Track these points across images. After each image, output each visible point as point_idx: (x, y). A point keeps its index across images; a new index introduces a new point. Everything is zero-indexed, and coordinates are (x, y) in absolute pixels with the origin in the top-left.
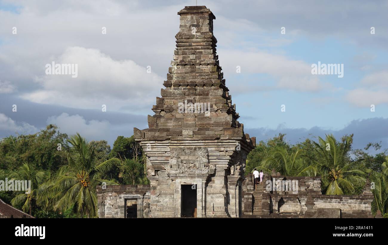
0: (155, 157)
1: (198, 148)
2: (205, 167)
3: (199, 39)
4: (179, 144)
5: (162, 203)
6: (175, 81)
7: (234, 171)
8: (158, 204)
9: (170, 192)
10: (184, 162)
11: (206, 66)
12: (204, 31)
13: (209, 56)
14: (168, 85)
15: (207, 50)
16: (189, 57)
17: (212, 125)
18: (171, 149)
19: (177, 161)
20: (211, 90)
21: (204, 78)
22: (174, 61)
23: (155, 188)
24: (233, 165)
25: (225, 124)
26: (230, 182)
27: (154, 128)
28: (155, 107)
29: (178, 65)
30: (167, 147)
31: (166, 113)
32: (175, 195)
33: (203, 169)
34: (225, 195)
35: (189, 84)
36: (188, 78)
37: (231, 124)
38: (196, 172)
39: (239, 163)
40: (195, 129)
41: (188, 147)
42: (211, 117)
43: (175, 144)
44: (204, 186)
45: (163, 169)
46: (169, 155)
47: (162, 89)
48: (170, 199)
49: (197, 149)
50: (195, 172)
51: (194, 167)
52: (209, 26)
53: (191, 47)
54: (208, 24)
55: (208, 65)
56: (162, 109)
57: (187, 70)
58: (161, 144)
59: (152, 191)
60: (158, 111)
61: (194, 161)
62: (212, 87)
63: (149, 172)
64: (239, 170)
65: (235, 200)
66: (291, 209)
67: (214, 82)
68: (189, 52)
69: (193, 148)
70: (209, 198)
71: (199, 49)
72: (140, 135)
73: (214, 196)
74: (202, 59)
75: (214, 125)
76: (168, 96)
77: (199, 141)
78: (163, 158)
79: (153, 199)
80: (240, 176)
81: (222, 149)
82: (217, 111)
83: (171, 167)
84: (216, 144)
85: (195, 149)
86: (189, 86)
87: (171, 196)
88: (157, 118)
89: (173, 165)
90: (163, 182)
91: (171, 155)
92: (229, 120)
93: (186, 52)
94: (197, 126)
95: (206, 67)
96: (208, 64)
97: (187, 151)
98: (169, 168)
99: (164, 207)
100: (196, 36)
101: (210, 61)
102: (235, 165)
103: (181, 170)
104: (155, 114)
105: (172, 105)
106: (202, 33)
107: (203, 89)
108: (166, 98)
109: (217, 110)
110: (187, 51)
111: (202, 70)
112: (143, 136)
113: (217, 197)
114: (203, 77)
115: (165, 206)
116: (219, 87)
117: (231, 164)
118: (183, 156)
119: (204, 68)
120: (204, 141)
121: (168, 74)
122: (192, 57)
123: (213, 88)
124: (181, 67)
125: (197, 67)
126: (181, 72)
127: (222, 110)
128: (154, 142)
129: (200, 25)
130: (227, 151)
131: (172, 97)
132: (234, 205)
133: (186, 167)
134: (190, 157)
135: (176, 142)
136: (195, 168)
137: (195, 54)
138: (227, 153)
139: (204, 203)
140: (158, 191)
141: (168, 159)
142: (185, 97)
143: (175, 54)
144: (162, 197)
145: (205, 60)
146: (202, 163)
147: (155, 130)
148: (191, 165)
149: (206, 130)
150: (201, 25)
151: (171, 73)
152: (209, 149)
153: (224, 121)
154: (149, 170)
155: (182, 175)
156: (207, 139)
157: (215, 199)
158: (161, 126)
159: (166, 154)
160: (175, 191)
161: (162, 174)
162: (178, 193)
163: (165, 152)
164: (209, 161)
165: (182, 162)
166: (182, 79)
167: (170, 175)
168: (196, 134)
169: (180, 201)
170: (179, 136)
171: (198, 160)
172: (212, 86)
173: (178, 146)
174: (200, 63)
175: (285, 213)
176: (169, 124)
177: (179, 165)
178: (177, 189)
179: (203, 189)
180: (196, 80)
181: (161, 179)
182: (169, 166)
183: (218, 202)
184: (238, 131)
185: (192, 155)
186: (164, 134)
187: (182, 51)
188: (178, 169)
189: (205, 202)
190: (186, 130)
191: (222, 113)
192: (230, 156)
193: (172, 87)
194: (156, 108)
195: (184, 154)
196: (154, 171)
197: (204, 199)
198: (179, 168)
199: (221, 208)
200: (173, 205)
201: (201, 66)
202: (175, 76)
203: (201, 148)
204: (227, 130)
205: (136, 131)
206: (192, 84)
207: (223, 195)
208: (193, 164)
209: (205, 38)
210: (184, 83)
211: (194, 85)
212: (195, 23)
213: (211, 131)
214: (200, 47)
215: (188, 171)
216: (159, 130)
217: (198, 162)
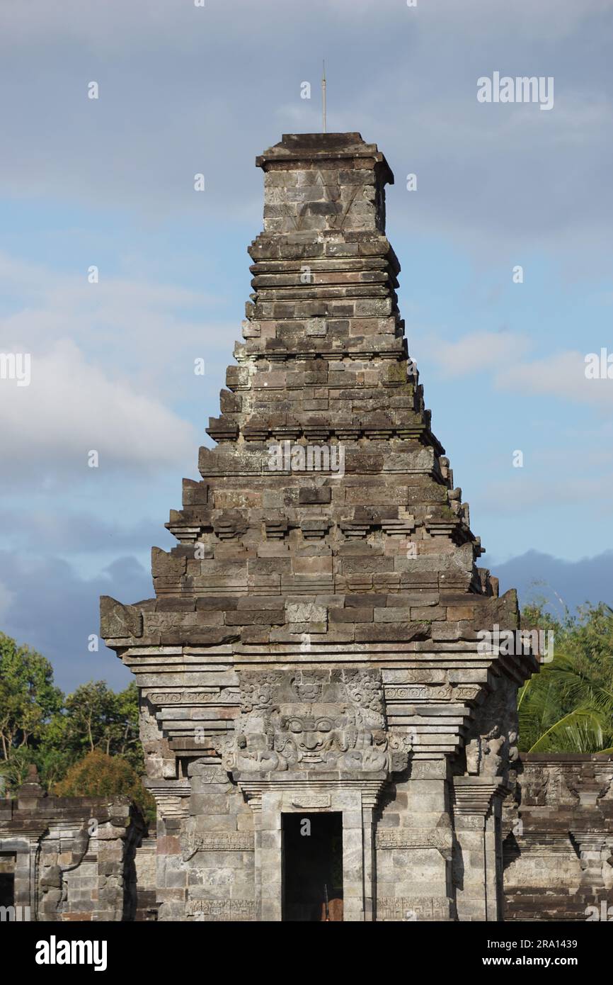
0: (181, 706)
1: (348, 671)
2: (372, 744)
3: (339, 258)
4: (273, 659)
5: (205, 885)
6: (249, 418)
7: (480, 758)
8: (191, 888)
9: (236, 840)
10: (296, 726)
11: (367, 362)
12: (355, 228)
13: (376, 324)
14: (226, 435)
15: (371, 302)
16: (301, 327)
17: (398, 587)
18: (245, 679)
19: (268, 724)
20: (387, 451)
21: (360, 408)
22: (244, 341)
23: (173, 826)
24: (476, 736)
25: (447, 580)
26: (462, 800)
27: (177, 596)
28: (176, 518)
29: (260, 357)
30: (227, 668)
31: (221, 539)
32: (260, 852)
33: (367, 751)
34: (447, 853)
35: (304, 428)
36: (300, 408)
37: (469, 581)
38: (340, 765)
39: (496, 727)
40: (336, 600)
41: (308, 667)
42: (392, 555)
43: (258, 659)
44: (369, 818)
45: (209, 753)
46: (237, 699)
47: (203, 450)
48: (238, 871)
49: (343, 678)
50: (336, 764)
51: (331, 744)
52: (373, 209)
53: (307, 291)
54: (372, 201)
55: (373, 358)
56: (205, 524)
57: (296, 374)
58: (204, 660)
59: (162, 836)
60: (190, 530)
61: (333, 723)
62: (392, 441)
63: (152, 765)
64: (497, 757)
65: (484, 870)
66: (545, 876)
67: (398, 423)
68: (301, 310)
69: (327, 672)
70: (386, 865)
71: (338, 297)
72: (124, 624)
73: (406, 856)
74: (351, 336)
75: (405, 586)
76: (227, 474)
77: (352, 648)
78: (211, 713)
79: (168, 871)
80: (500, 780)
81: (438, 676)
82: (413, 531)
83: (242, 748)
84: (413, 656)
85: (336, 676)
86: (306, 437)
87: (242, 859)
88: (187, 559)
89: (251, 740)
90: (207, 802)
91: (243, 701)
92: (461, 564)
93: (291, 310)
94: (341, 587)
95: (366, 366)
96: (376, 355)
97: (305, 684)
98: (235, 749)
99: (215, 902)
100: (328, 248)
101: (384, 343)
102: (482, 737)
103: (280, 758)
104: (178, 545)
105: (244, 510)
106: (350, 238)
107: (358, 448)
108: (217, 481)
109: (413, 527)
110: (292, 303)
111: (353, 376)
112: (137, 629)
113: (419, 862)
114: (357, 403)
115: (217, 899)
116: (420, 439)
117: (468, 732)
118: (290, 705)
119: (361, 368)
120: (368, 647)
121: (223, 393)
122: (313, 327)
123: (395, 442)
124: (271, 365)
125: (334, 364)
126: (275, 383)
127: (433, 526)
128: (178, 650)
129: (341, 207)
130: (454, 685)
131: (242, 481)
132: (477, 893)
133: (303, 745)
134: (316, 706)
135: (261, 649)
136: (333, 747)
137: (324, 316)
138: (455, 690)
139: (368, 886)
140: (191, 840)
141: (230, 714)
142: (291, 480)
143: (249, 317)
144: (205, 861)
145: (361, 339)
146: (361, 728)
147: (181, 604)
148: (320, 737)
149: (377, 606)
150: (345, 205)
151: (233, 387)
152: (388, 677)
153: (443, 569)
154: (152, 759)
155: (284, 777)
156: (381, 638)
157: (412, 869)
158: (205, 590)
159: (224, 697)
160: (260, 837)
161: (204, 773)
162: (271, 846)
163: (217, 690)
164: (386, 722)
165: (285, 725)
166: (279, 412)
167: (239, 775)
168: (336, 620)
169: (277, 876)
170: (272, 625)
171: (346, 719)
172: (391, 436)
173: (271, 666)
174: (344, 351)
175: (524, 890)
176: (233, 583)
177: (273, 739)
178: (268, 832)
179: (366, 830)
180: (331, 413)
181: (201, 791)
182: (234, 742)
183: (423, 879)
184: (498, 607)
185: (323, 697)
186: (218, 620)
187: (276, 307)
188: (270, 753)
189: (374, 879)
190: (301, 606)
191: (434, 540)
192: (468, 703)
193: (241, 440)
194: (182, 521)
195: (293, 695)
196: (174, 760)
197: (368, 870)
198: (273, 749)
199: (435, 905)
200: (247, 892)
201: (348, 362)
202: (249, 399)
203: (356, 672)
204: (455, 603)
205: (111, 608)
206: (315, 428)
207: (439, 854)
208: (328, 735)
209: (363, 256)
210: (285, 426)
211: (322, 433)
212: (323, 200)
213: (394, 609)
214: (344, 290)
215: (308, 760)
216: (198, 605)
217: (348, 726)
